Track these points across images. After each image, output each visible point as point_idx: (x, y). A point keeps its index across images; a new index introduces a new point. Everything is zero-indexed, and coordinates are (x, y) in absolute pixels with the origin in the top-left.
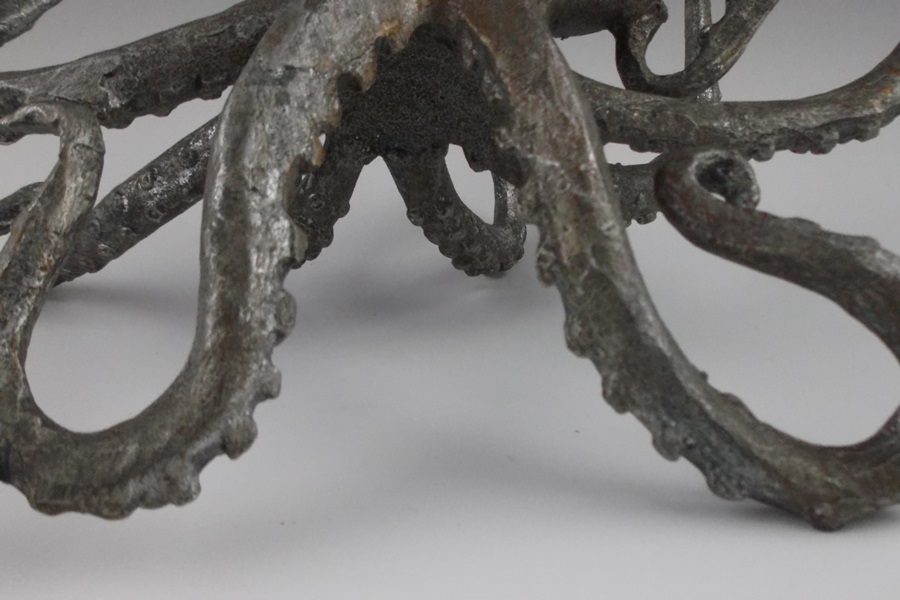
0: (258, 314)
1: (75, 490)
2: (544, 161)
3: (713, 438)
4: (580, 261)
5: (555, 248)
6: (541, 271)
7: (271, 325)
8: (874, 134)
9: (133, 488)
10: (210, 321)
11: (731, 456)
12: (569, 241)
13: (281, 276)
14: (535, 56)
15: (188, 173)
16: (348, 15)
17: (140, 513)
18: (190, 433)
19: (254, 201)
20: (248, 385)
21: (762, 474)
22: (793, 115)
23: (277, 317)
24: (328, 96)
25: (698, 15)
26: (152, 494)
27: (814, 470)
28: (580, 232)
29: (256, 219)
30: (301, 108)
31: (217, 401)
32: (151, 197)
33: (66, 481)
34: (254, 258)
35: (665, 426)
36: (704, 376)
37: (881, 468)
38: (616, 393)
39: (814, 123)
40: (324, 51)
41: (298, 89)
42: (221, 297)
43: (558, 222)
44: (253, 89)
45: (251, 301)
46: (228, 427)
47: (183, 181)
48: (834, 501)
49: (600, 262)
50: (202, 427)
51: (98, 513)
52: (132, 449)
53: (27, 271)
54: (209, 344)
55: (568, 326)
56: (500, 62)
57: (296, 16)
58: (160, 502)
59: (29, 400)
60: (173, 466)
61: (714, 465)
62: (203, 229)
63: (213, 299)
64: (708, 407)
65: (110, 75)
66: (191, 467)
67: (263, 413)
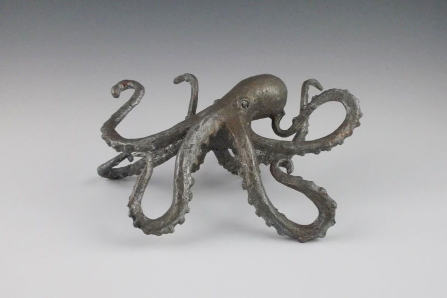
0: (185, 196)
1: (152, 230)
2: (244, 164)
3: (277, 223)
4: (250, 186)
5: (245, 182)
6: (243, 187)
7: (188, 199)
8: (330, 150)
9: (163, 230)
10: (176, 198)
11: (281, 227)
12: (249, 181)
13: (190, 188)
14: (243, 140)
15: (165, 155)
16: (204, 131)
17: (163, 235)
18: (173, 219)
19: (185, 174)
20: (183, 210)
21: (287, 230)
22: (309, 145)
23: (189, 197)
24: (199, 149)
25: (304, 101)
26: (166, 231)
27: (298, 230)
28: (251, 179)
29: (185, 178)
30: (194, 153)
31: (178, 214)
32: (156, 160)
33: (150, 228)
34: (185, 185)
35: (268, 220)
36: (277, 210)
37: (311, 230)
38: (258, 213)
39: (314, 148)
40: (198, 140)
41: (193, 149)
42: (179, 193)
43: (246, 177)
44: (184, 150)
45: (184, 194)
46: (180, 219)
47: (164, 157)
48: (302, 236)
49: (255, 186)
50: (175, 219)
51: (157, 235)
52: (163, 222)
53: (141, 188)
54: (176, 202)
55: (248, 198)
56: (236, 141)
57: (193, 132)
58: (167, 233)
59: (142, 213)
60: (170, 226)
61: (278, 228)
62: (174, 179)
63: (177, 194)
64: (276, 216)
65: (153, 142)
66: (173, 226)
67: (186, 216)
